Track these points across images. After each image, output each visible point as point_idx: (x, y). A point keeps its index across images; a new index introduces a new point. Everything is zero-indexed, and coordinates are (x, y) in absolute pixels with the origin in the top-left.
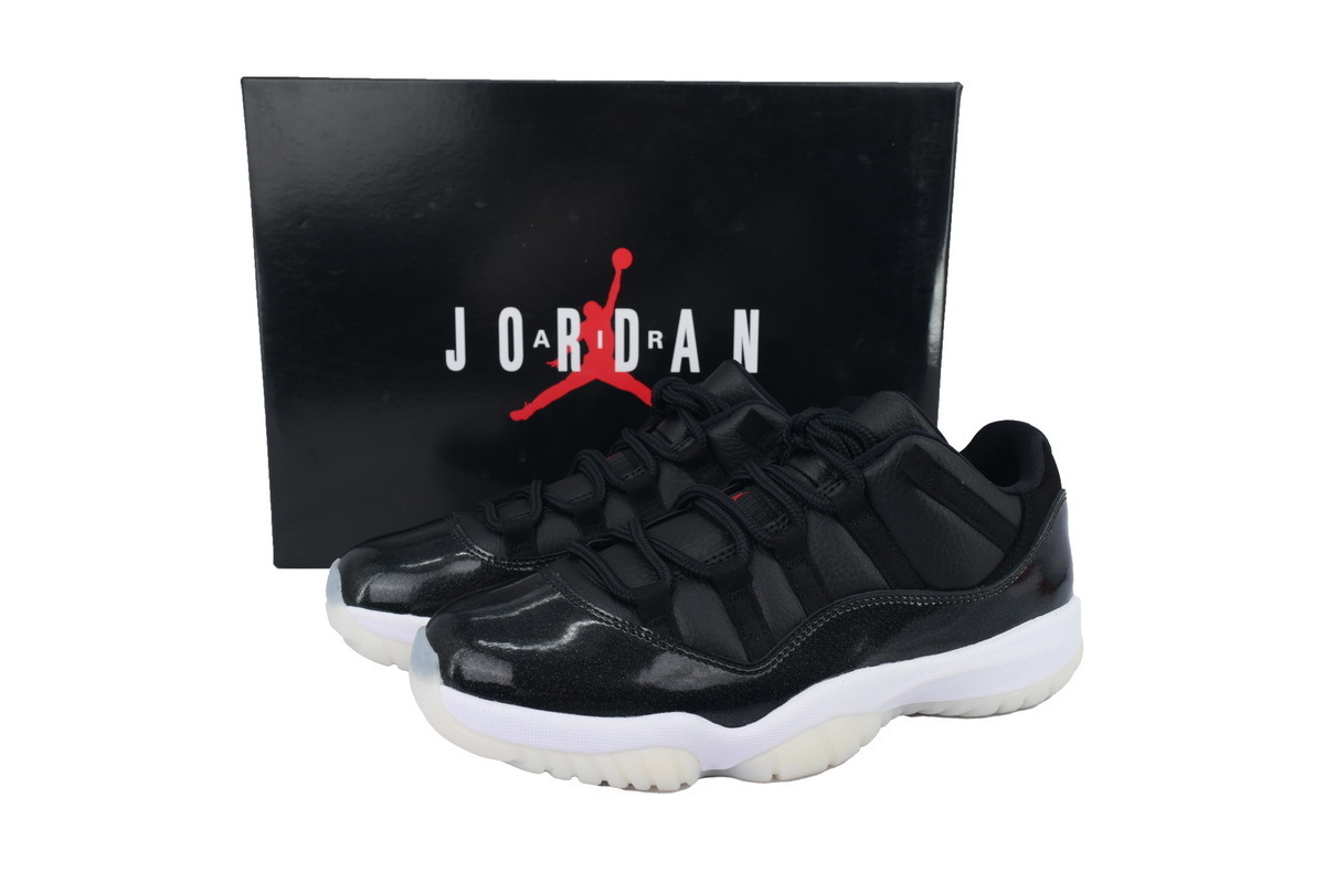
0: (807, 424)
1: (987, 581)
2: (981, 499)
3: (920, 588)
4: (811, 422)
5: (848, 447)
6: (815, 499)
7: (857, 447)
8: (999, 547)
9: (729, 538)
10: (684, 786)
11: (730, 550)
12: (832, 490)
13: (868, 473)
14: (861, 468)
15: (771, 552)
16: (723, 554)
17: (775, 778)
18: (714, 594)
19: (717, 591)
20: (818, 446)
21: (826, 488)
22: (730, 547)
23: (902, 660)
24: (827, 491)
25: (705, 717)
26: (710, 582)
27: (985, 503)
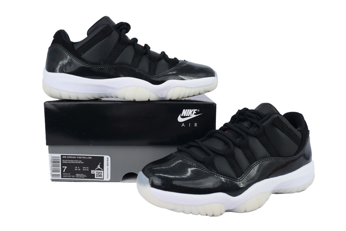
0: (244, 112)
1: (295, 154)
2: (293, 131)
3: (278, 157)
4: (245, 112)
5: (257, 118)
6: (250, 132)
7: (259, 118)
8: (297, 145)
9: (226, 144)
10: (221, 214)
11: (227, 147)
12: (254, 129)
13: (264, 124)
14: (262, 123)
15: (239, 147)
16: (225, 148)
17: (245, 212)
18: (225, 159)
19: (226, 158)
20: (248, 118)
21: (252, 129)
22: (227, 146)
23: (275, 177)
24: (252, 130)
25: (227, 194)
26: (224, 156)
27: (294, 133)
